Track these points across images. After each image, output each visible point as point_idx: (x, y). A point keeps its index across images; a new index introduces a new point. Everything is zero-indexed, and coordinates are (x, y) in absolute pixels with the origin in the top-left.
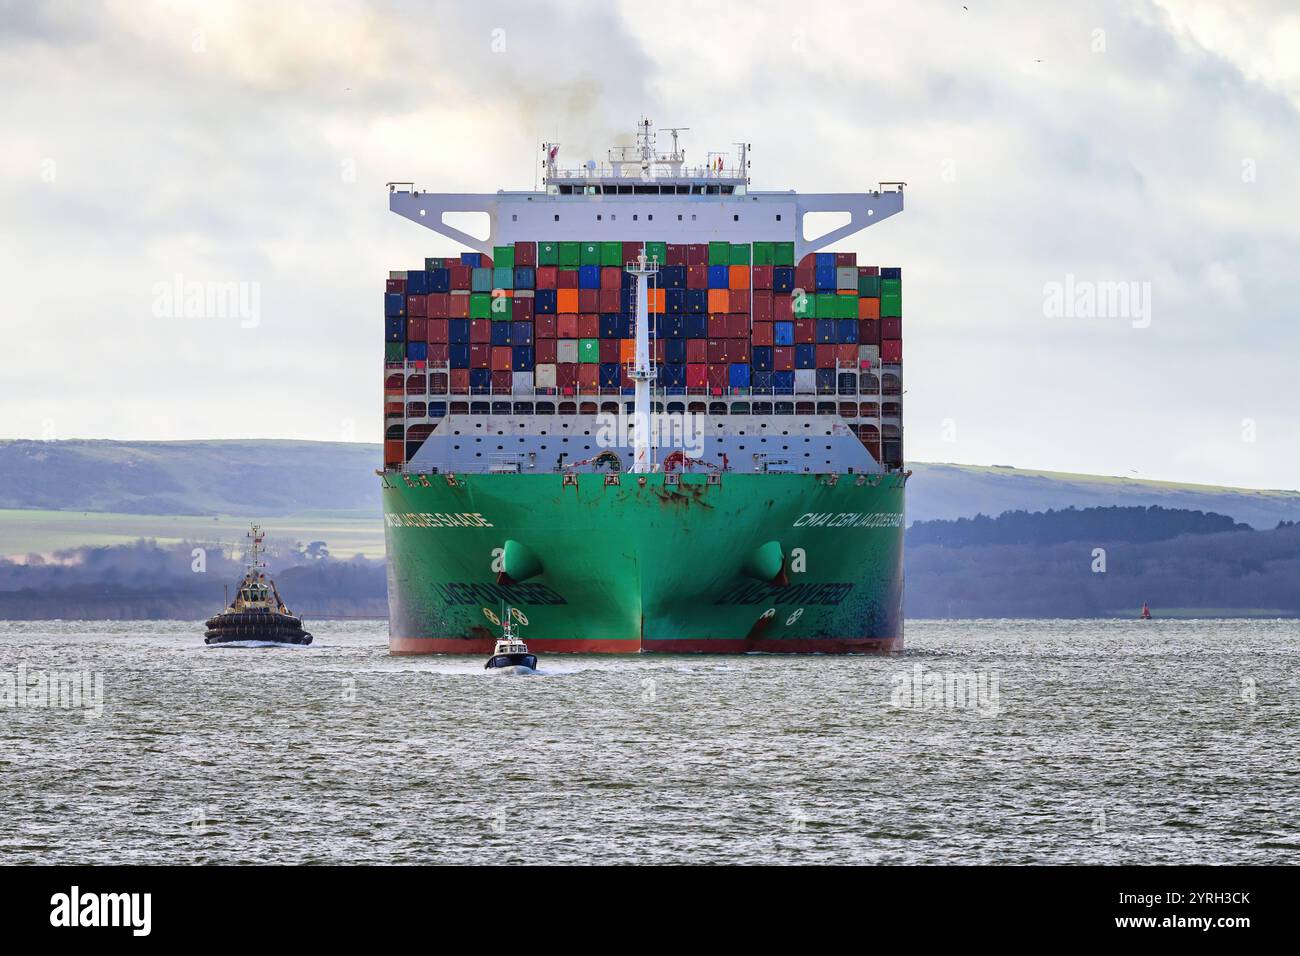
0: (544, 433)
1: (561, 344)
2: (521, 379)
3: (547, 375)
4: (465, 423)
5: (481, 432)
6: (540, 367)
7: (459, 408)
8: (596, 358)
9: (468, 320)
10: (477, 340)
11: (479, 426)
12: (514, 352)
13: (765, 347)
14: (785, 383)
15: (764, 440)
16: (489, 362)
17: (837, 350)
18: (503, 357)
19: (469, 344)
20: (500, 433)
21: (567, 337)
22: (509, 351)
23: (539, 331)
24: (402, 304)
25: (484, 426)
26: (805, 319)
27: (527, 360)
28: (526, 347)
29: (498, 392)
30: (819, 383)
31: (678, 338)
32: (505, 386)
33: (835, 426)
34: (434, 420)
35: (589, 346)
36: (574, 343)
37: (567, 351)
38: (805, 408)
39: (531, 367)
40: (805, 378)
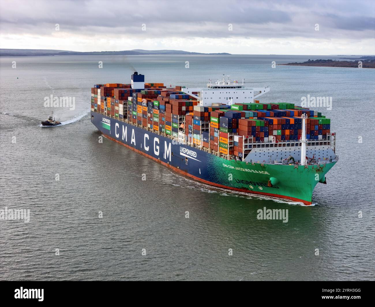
0: (273, 151)
1: (274, 131)
2: (266, 139)
3: (271, 138)
4: (257, 149)
5: (261, 152)
6: (269, 136)
7: (255, 146)
8: (281, 134)
9: (256, 126)
10: (257, 131)
11: (260, 150)
12: (264, 133)
13: (313, 131)
14: (317, 138)
15: (315, 151)
16: (260, 135)
17: (326, 131)
18: (262, 134)
19: (256, 132)
20: (264, 152)
21: (275, 130)
22: (263, 133)
23: (269, 128)
24: (232, 121)
25: (261, 150)
26: (321, 125)
27: (267, 135)
28: (267, 132)
29: (262, 142)
30: (323, 138)
31: (296, 129)
32: (263, 140)
33: (328, 148)
34: (250, 149)
35: (279, 131)
36: (276, 131)
37: (275, 133)
38: (321, 144)
39: (268, 136)
40: (320, 137)
